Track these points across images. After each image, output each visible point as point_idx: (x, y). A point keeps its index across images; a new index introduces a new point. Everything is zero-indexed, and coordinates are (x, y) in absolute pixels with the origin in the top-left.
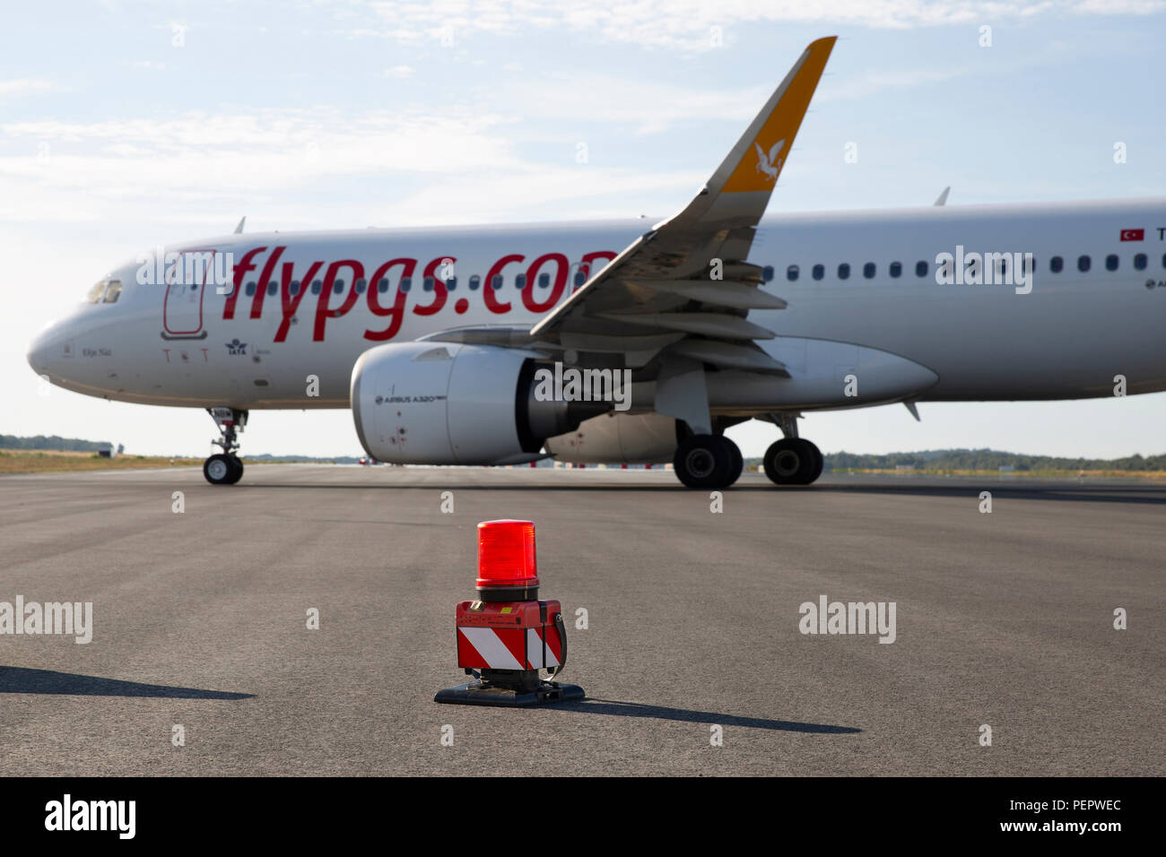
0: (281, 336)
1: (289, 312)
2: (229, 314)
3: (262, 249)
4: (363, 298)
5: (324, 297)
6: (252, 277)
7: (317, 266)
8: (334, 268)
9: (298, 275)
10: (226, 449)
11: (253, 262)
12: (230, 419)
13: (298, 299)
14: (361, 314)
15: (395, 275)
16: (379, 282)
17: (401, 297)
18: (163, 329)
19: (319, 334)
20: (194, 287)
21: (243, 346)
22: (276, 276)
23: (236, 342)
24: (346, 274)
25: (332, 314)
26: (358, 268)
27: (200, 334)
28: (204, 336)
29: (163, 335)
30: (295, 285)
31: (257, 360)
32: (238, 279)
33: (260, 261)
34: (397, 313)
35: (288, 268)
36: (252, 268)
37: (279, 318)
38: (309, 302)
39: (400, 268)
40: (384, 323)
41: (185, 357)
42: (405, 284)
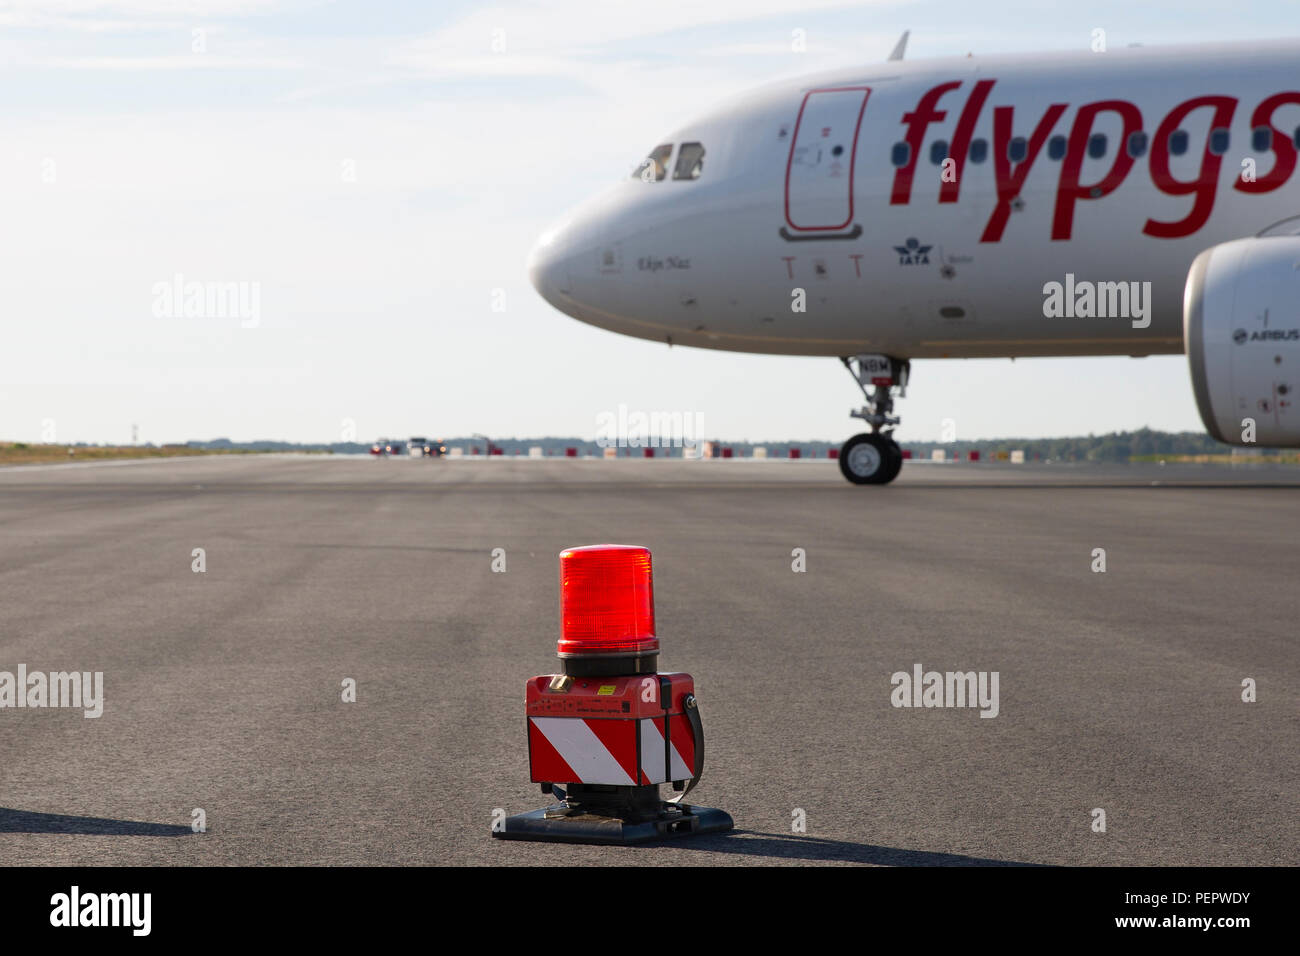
0: (994, 231)
1: (1009, 190)
2: (901, 196)
3: (955, 86)
4: (1142, 165)
5: (1072, 169)
6: (941, 132)
7: (1055, 113)
8: (1087, 115)
9: (1023, 128)
10: (877, 426)
11: (940, 107)
12: (887, 374)
13: (1024, 169)
14: (1139, 190)
15: (1199, 125)
16: (1170, 138)
17: (1212, 164)
18: (783, 223)
19: (1062, 228)
20: (838, 151)
21: (925, 250)
22: (984, 129)
23: (912, 243)
24: (1109, 125)
25: (1086, 193)
26: (1131, 116)
27: (849, 230)
28: (857, 232)
29: (783, 233)
30: (1019, 144)
31: (948, 273)
32: (915, 136)
33: (953, 105)
34: (1205, 190)
35: (1004, 117)
36: (940, 117)
37: (991, 201)
38: (1045, 174)
39: (1208, 113)
40: (1180, 207)
41: (821, 270)
42: (1219, 140)
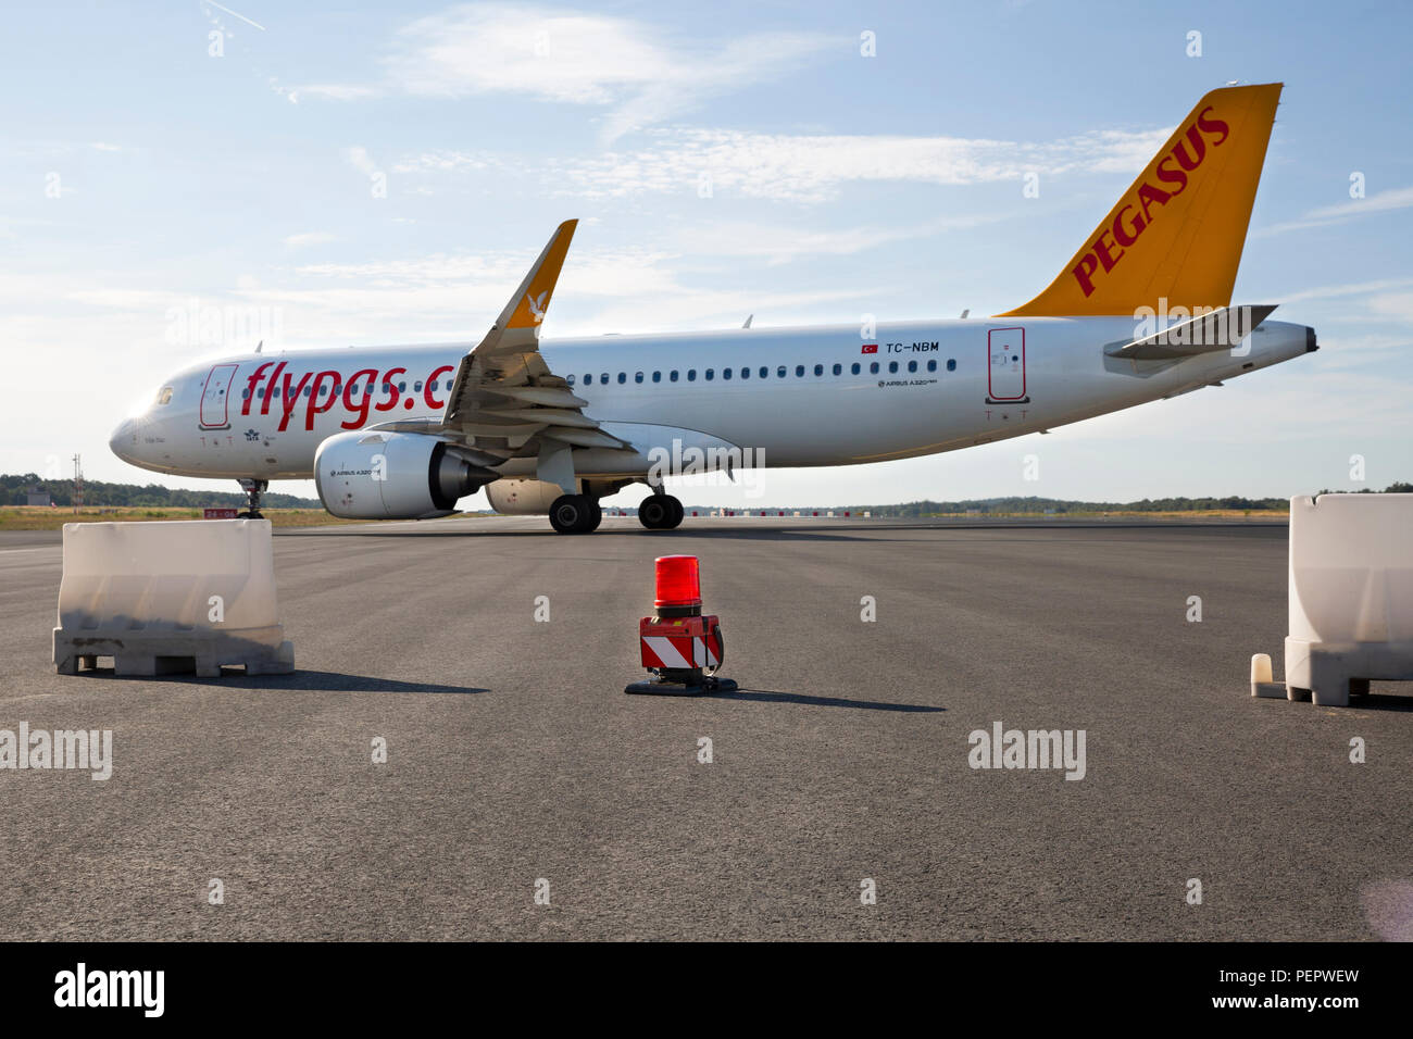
0: (283, 427)
1: (288, 409)
2: (246, 411)
3: (271, 364)
4: (340, 398)
5: (313, 398)
6: (262, 384)
7: (308, 376)
8: (320, 377)
9: (294, 383)
10: (251, 508)
11: (263, 374)
12: (253, 487)
13: (294, 400)
14: (339, 411)
15: (362, 382)
16: (351, 386)
17: (367, 397)
18: (200, 423)
19: (310, 426)
20: (222, 392)
21: (256, 434)
22: (279, 384)
23: (251, 431)
24: (328, 382)
25: (318, 410)
26: (337, 377)
27: (226, 426)
28: (229, 427)
29: (200, 427)
30: (292, 390)
31: (267, 444)
32: (252, 386)
33: (268, 372)
34: (364, 408)
35: (288, 377)
36: (263, 378)
37: (282, 414)
38: (302, 402)
39: (366, 377)
40: (355, 417)
41: (216, 443)
42: (370, 388)
